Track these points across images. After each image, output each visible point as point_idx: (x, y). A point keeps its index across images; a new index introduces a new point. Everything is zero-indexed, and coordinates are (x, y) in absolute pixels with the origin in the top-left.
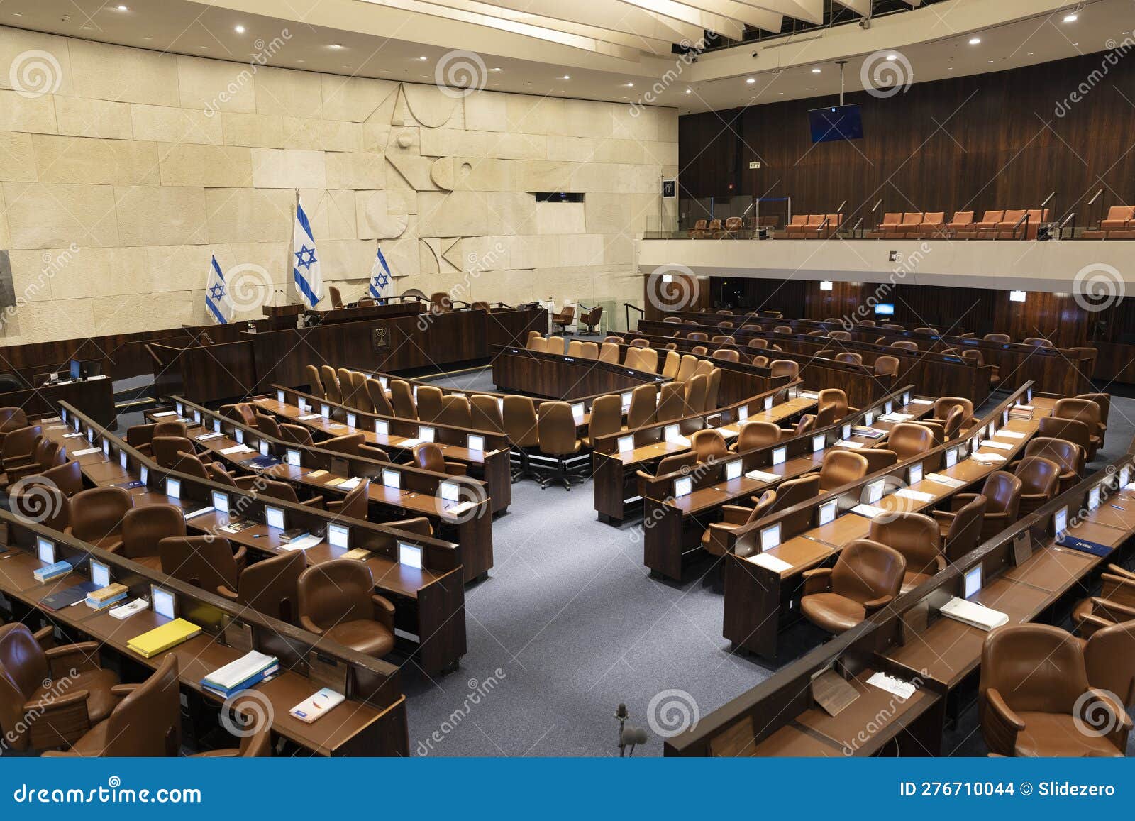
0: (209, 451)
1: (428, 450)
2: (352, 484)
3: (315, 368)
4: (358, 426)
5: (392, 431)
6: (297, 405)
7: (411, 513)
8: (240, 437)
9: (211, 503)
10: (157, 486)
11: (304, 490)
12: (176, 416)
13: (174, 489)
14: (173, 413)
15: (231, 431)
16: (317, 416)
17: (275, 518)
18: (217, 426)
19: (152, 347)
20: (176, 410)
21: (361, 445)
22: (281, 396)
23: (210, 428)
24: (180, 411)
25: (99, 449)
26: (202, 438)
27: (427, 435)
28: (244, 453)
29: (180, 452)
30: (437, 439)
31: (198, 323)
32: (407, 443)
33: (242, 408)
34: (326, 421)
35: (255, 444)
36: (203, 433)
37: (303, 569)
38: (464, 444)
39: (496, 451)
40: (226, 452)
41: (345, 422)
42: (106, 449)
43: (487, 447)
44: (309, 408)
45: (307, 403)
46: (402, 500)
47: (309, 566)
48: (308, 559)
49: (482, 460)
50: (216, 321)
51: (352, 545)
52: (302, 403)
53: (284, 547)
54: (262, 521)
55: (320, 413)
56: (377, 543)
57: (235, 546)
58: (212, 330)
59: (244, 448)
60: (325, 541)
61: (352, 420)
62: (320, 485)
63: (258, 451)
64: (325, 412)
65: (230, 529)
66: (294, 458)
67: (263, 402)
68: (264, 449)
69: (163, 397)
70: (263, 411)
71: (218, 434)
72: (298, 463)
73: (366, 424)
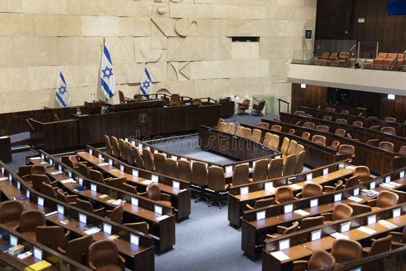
0: (56, 181)
1: (154, 188)
2: (118, 203)
3: (108, 137)
4: (125, 171)
5: (140, 176)
6: (98, 157)
7: (141, 219)
8: (70, 175)
9: (56, 210)
10: (34, 200)
11: (97, 204)
12: (40, 161)
13: (41, 202)
14: (39, 158)
15: (66, 171)
16: (107, 164)
17: (83, 219)
18: (60, 168)
19: (30, 121)
20: (41, 157)
21: (124, 183)
22: (91, 152)
23: (57, 169)
24: (43, 157)
25: (7, 178)
26: (53, 173)
27: (155, 179)
28: (72, 183)
29: (44, 183)
30: (160, 181)
31: (52, 107)
32: (146, 182)
33: (72, 158)
34: (111, 167)
35: (77, 178)
36: (54, 171)
37: (92, 243)
38: (171, 185)
39: (185, 190)
40: (64, 182)
41: (119, 169)
42: (11, 178)
43: (181, 188)
44: (103, 159)
45: (103, 157)
46: (139, 212)
47: (94, 241)
48: (94, 239)
49: (177, 194)
50: (61, 106)
51: (113, 233)
52: (100, 156)
53: (86, 232)
54: (77, 219)
55: (108, 162)
56: (122, 233)
57: (66, 230)
58: (58, 111)
59: (71, 180)
60: (102, 230)
61: (122, 168)
62: (104, 202)
63: (78, 182)
64: (111, 162)
65: (64, 223)
66: (94, 188)
67: (82, 154)
68: (81, 181)
69: (34, 145)
70: (82, 160)
71: (61, 172)
72: (95, 190)
73: (128, 171)
